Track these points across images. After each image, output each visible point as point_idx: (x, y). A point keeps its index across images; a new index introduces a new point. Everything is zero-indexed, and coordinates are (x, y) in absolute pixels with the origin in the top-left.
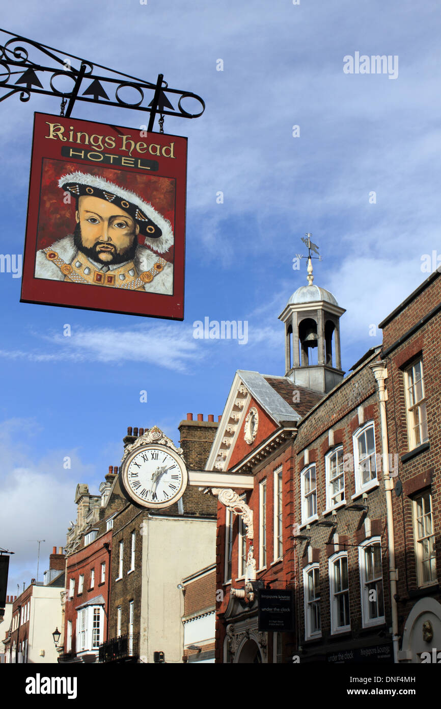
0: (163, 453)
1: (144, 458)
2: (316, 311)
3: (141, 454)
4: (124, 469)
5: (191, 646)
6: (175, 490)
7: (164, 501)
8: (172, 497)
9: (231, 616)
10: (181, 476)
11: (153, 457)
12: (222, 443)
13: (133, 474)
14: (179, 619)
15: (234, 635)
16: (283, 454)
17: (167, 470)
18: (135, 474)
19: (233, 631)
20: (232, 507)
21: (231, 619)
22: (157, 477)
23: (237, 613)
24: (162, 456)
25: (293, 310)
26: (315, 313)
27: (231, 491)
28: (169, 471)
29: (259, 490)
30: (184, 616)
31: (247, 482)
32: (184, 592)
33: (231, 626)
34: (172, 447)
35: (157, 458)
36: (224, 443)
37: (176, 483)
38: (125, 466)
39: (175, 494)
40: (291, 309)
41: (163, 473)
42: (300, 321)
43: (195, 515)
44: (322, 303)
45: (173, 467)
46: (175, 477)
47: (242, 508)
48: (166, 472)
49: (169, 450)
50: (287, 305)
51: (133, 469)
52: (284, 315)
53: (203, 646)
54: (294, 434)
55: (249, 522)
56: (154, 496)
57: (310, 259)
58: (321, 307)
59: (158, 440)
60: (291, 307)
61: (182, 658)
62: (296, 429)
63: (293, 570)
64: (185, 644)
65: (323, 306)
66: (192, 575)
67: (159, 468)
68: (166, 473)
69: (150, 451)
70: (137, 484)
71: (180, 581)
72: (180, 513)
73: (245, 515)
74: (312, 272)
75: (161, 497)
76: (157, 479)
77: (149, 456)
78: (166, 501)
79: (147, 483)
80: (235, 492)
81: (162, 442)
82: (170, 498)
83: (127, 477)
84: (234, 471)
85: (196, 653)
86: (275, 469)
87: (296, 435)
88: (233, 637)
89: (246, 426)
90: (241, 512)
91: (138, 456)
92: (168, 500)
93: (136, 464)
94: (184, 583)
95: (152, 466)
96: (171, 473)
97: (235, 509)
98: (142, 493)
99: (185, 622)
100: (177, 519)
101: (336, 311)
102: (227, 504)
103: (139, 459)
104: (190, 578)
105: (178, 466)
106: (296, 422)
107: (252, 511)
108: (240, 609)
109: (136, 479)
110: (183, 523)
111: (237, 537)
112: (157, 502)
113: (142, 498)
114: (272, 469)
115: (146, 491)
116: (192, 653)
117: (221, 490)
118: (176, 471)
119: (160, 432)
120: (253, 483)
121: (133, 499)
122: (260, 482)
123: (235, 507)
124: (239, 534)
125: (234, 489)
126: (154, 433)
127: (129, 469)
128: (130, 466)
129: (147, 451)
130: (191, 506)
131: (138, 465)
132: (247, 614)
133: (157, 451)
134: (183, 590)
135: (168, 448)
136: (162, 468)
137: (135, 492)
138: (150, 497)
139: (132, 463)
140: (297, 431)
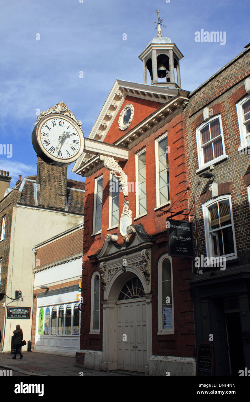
0: (67, 122)
1: (53, 123)
2: (168, 50)
3: (51, 120)
4: (38, 128)
5: (43, 287)
6: (75, 151)
7: (66, 158)
8: (72, 156)
9: (103, 256)
10: (79, 141)
11: (60, 124)
12: (97, 134)
13: (45, 134)
14: (32, 271)
15: (105, 271)
16: (168, 124)
17: (70, 135)
18: (46, 134)
19: (105, 267)
20: (114, 171)
21: (105, 258)
22: (63, 139)
23: (110, 253)
24: (66, 124)
25: (153, 48)
26: (168, 52)
27: (113, 159)
28: (71, 136)
29: (135, 159)
30: (35, 269)
31: (124, 154)
32: (36, 254)
33: (104, 264)
34: (74, 119)
35: (62, 125)
36: (98, 134)
37: (75, 146)
38: (39, 126)
39: (75, 154)
40: (152, 47)
41: (67, 137)
42: (158, 55)
43: (44, 207)
44: (173, 45)
45: (74, 134)
46: (75, 142)
47: (121, 172)
48: (69, 136)
49: (72, 121)
50: (150, 44)
51: (45, 130)
52: (145, 53)
53: (50, 287)
54: (186, 102)
55: (125, 184)
56: (59, 153)
57: (159, 25)
58: (172, 48)
59: (64, 112)
60: (152, 45)
61: (32, 295)
62: (188, 99)
63: (187, 208)
64: (35, 286)
65: (173, 47)
66: (44, 242)
67: (65, 132)
68: (69, 138)
69: (58, 119)
70: (47, 142)
71: (33, 247)
72: (35, 205)
73: (122, 178)
74: (161, 32)
75: (64, 155)
76: (62, 141)
77: (57, 123)
78: (68, 158)
79: (55, 142)
80: (115, 161)
81: (67, 114)
82: (71, 157)
83: (40, 135)
84: (117, 144)
85: (44, 291)
86: (157, 138)
87: (187, 104)
88: (105, 272)
89: (119, 119)
90: (120, 175)
91: (49, 121)
92: (70, 157)
93: (47, 127)
94: (36, 248)
95: (59, 131)
96: (72, 138)
97: (116, 172)
98: (51, 149)
99: (36, 272)
100: (34, 208)
101: (179, 55)
102: (110, 168)
103: (49, 124)
104: (41, 244)
105: (77, 134)
106: (189, 93)
107: (127, 176)
108: (114, 250)
109: (47, 138)
110: (37, 211)
111: (107, 199)
112: (61, 158)
113: (51, 153)
114: (154, 138)
115: (54, 148)
116: (40, 292)
117: (106, 157)
118: (75, 138)
119: (66, 106)
120: (128, 155)
121: (44, 152)
122: (136, 153)
123: (116, 171)
124: (110, 196)
125: (116, 158)
126: (62, 106)
127: (42, 130)
128: (43, 128)
129: (55, 119)
130: (43, 202)
131: (48, 128)
132: (125, 251)
133: (63, 120)
134: (35, 252)
135: (71, 119)
136: (66, 132)
137: (45, 147)
138: (56, 153)
139: (44, 126)
140: (188, 101)
